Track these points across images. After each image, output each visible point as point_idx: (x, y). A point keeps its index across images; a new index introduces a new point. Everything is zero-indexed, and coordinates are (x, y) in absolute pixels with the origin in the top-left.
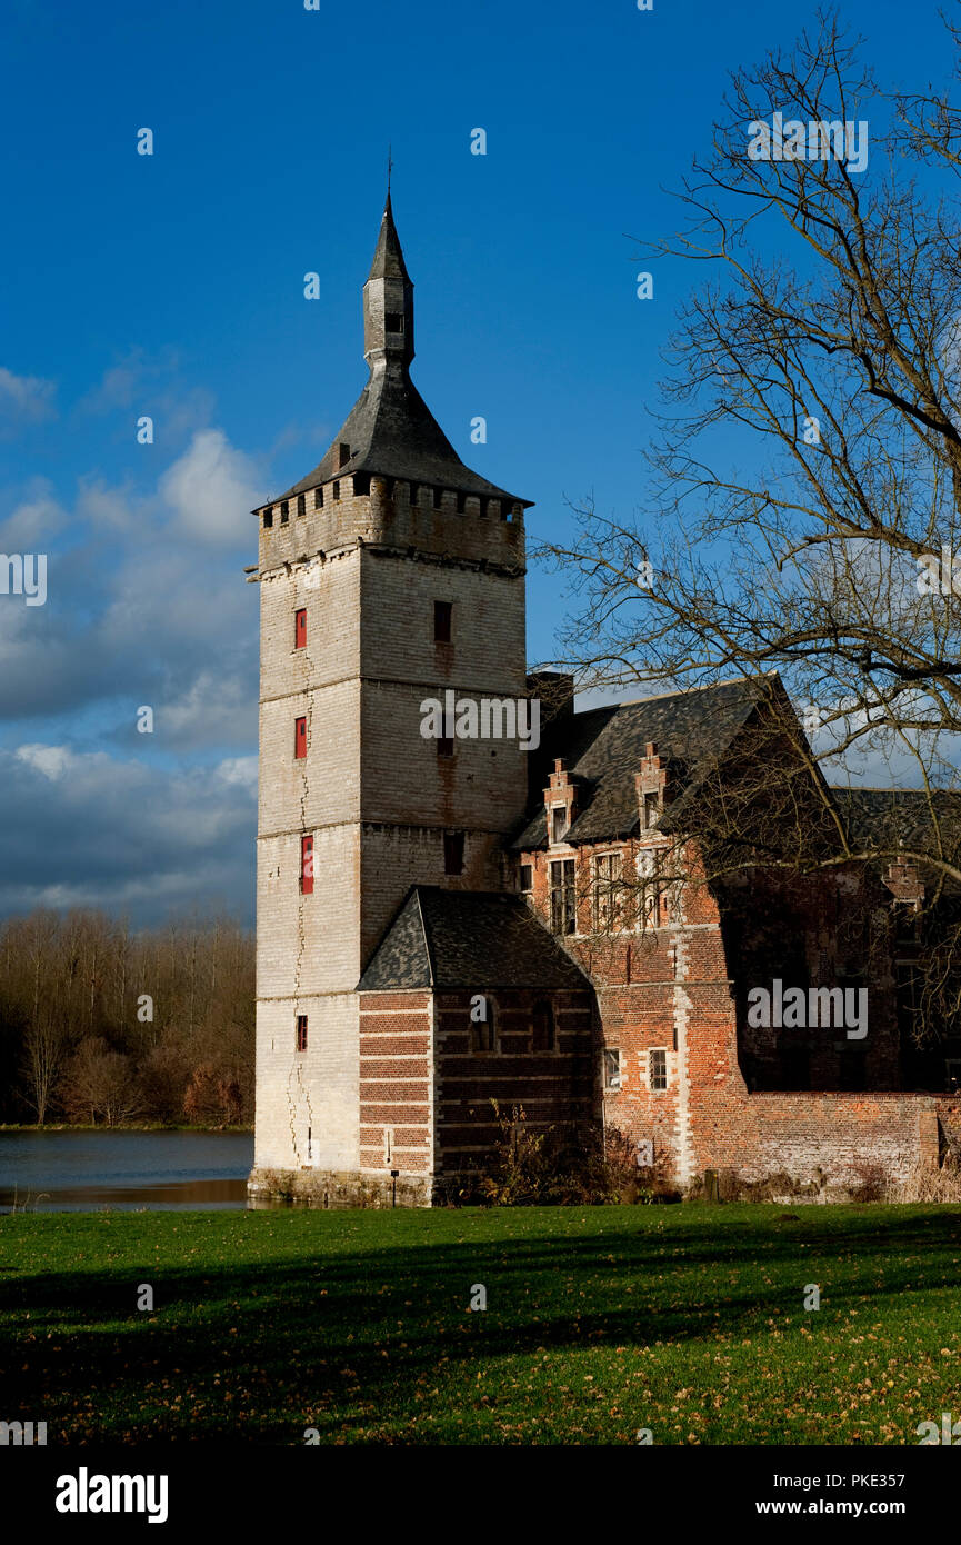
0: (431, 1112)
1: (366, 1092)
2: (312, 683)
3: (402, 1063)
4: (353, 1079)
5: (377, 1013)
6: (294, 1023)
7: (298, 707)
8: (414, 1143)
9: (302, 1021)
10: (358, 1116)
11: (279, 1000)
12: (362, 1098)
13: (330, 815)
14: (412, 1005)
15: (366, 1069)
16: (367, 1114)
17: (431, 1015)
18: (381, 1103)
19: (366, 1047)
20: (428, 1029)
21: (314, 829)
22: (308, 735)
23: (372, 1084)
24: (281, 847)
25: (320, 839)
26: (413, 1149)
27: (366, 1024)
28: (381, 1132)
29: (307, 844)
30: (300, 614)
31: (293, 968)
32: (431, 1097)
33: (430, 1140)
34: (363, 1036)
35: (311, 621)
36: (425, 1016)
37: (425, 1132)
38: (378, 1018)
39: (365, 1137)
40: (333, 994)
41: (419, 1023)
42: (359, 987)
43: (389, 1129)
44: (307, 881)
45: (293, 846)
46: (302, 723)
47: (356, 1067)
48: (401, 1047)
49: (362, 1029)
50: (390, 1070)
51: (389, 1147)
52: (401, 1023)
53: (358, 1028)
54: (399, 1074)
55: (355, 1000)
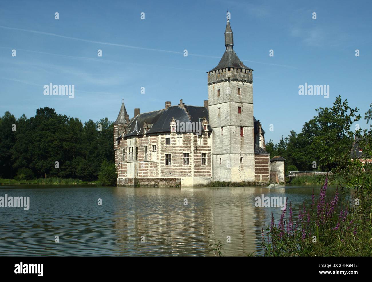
0: (269, 172)
1: (256, 170)
2: (242, 101)
3: (264, 165)
5: (259, 157)
6: (240, 158)
7: (240, 105)
9: (241, 158)
10: (254, 173)
11: (236, 154)
13: (247, 124)
15: (256, 166)
16: (256, 173)
17: (269, 158)
18: (259, 171)
19: (256, 163)
20: (269, 160)
21: (244, 126)
22: (242, 110)
23: (258, 168)
24: (236, 128)
25: (245, 129)
26: (266, 178)
27: (256, 159)
28: (260, 175)
29: (242, 128)
30: (238, 89)
31: (240, 149)
32: (269, 170)
33: (269, 176)
34: (256, 161)
35: (241, 90)
36: (268, 158)
37: (268, 175)
39: (256, 176)
40: (249, 154)
41: (267, 159)
42: (255, 153)
43: (261, 175)
44: (242, 135)
45: (239, 128)
46: (239, 108)
47: (254, 166)
48: (264, 163)
49: (256, 160)
50: (261, 166)
51: (261, 178)
52: (264, 159)
53: (254, 159)
54: (263, 167)
55: (254, 155)
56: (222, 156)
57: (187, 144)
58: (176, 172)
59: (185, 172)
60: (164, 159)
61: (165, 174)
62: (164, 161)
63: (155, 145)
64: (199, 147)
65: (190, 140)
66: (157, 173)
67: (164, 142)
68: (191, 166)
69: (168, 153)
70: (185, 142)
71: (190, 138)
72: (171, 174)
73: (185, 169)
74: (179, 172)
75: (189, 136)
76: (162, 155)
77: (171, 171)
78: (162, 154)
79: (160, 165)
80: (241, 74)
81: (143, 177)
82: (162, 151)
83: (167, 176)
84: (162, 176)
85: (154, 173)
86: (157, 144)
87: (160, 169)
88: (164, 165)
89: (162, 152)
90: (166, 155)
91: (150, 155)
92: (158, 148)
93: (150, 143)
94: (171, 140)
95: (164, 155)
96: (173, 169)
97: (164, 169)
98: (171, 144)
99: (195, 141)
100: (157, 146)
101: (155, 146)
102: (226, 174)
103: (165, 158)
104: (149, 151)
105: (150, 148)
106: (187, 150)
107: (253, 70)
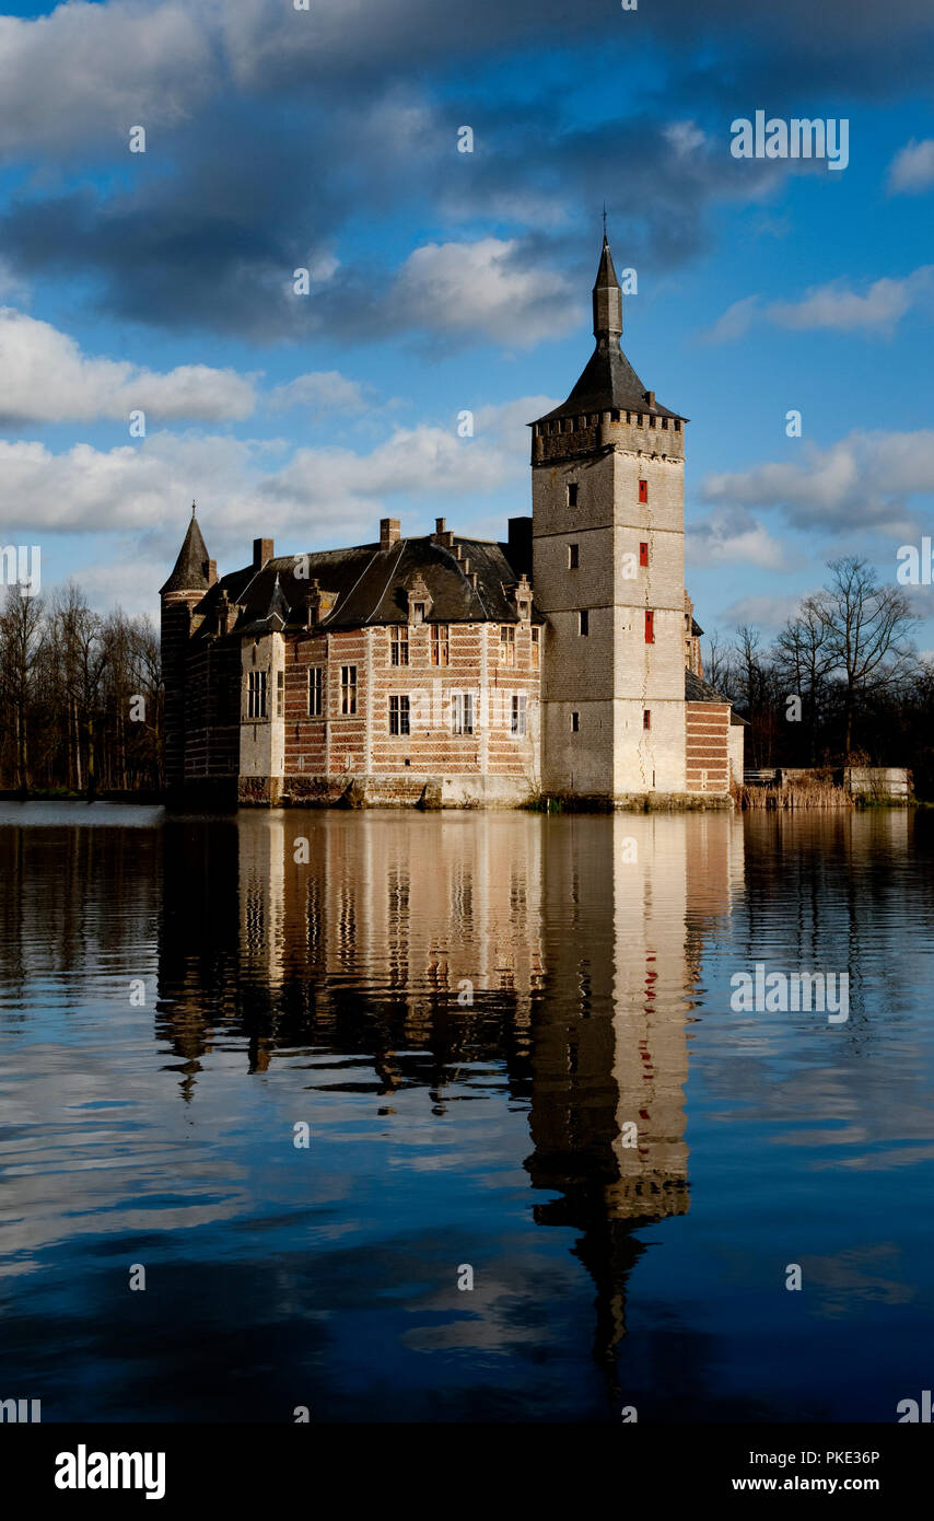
0: (729, 763)
1: (690, 753)
2: (652, 524)
3: (713, 739)
4: (682, 745)
5: (697, 713)
6: (642, 713)
7: (645, 536)
8: (719, 778)
9: (647, 713)
10: (685, 765)
11: (631, 700)
12: (688, 755)
13: (665, 603)
14: (718, 711)
15: (690, 741)
16: (690, 764)
17: (729, 716)
18: (699, 758)
19: (690, 730)
20: (727, 722)
21: (655, 608)
22: (650, 555)
23: (694, 749)
24: (632, 613)
25: (659, 616)
26: (718, 781)
27: (689, 718)
28: (700, 773)
29: (649, 617)
30: (643, 485)
31: (642, 684)
32: (728, 756)
33: (728, 776)
34: (688, 724)
35: (650, 488)
36: (726, 717)
37: (725, 773)
38: (699, 715)
39: (689, 775)
40: (668, 700)
41: (724, 719)
42: (686, 699)
43: (704, 771)
44: (649, 637)
45: (641, 615)
46: (644, 547)
47: (684, 740)
48: (712, 731)
49: (688, 720)
50: (705, 742)
51: (704, 780)
52: (712, 719)
53: (684, 720)
54: (711, 744)
55: (683, 705)
56: (581, 708)
57: (465, 663)
58: (424, 758)
59: (457, 758)
60: (384, 714)
61: (387, 763)
62: (386, 722)
63: (353, 665)
64: (505, 674)
65: (478, 652)
66: (357, 759)
67: (383, 655)
68: (477, 737)
69: (399, 693)
70: (460, 658)
71: (477, 644)
72: (407, 762)
73: (456, 749)
74: (436, 759)
75: (472, 637)
76: (379, 701)
77: (408, 754)
78: (377, 695)
79: (370, 732)
80: (650, 432)
81: (304, 775)
82: (377, 684)
83: (394, 769)
84: (376, 769)
85: (347, 760)
86: (362, 664)
87: (370, 744)
88: (387, 733)
89: (377, 690)
90: (394, 699)
91: (331, 700)
92: (363, 675)
93: (334, 658)
94: (410, 648)
95: (387, 700)
96: (415, 748)
97: (383, 748)
98: (410, 664)
99: (492, 653)
100: (358, 670)
101: (353, 669)
102: (594, 765)
103: (387, 709)
104: (328, 684)
105: (335, 676)
106: (465, 684)
107: (686, 421)
